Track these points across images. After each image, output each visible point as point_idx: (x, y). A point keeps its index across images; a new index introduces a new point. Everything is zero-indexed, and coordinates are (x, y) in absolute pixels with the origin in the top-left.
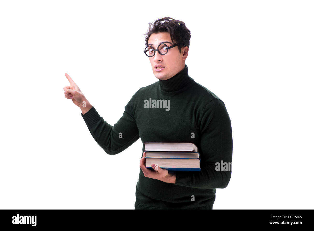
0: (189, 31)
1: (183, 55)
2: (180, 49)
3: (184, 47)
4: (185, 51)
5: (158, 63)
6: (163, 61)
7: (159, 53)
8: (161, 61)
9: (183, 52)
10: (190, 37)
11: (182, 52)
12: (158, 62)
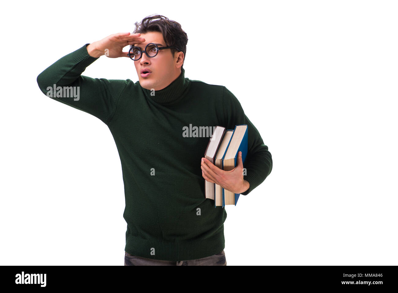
0: (186, 34)
1: (177, 62)
2: (173, 54)
3: (179, 51)
4: (180, 57)
5: (145, 66)
6: (151, 64)
7: (147, 54)
8: (148, 64)
9: (178, 57)
10: (187, 41)
11: (176, 57)
12: (146, 64)
